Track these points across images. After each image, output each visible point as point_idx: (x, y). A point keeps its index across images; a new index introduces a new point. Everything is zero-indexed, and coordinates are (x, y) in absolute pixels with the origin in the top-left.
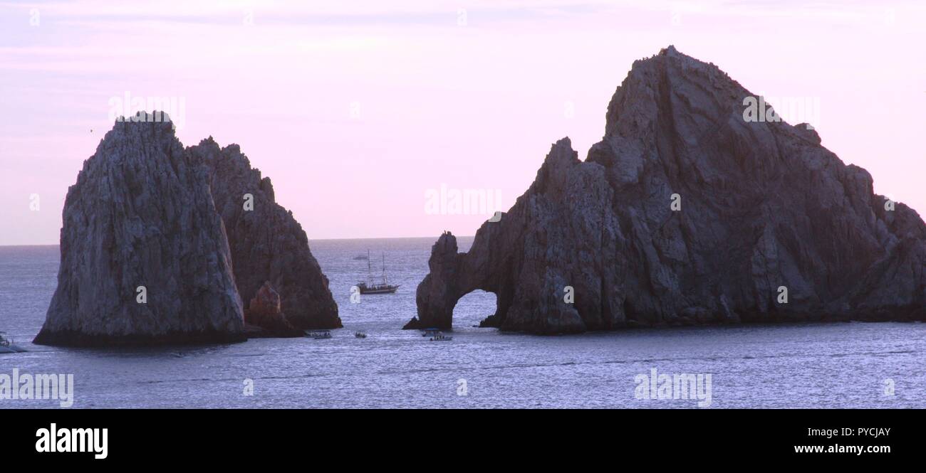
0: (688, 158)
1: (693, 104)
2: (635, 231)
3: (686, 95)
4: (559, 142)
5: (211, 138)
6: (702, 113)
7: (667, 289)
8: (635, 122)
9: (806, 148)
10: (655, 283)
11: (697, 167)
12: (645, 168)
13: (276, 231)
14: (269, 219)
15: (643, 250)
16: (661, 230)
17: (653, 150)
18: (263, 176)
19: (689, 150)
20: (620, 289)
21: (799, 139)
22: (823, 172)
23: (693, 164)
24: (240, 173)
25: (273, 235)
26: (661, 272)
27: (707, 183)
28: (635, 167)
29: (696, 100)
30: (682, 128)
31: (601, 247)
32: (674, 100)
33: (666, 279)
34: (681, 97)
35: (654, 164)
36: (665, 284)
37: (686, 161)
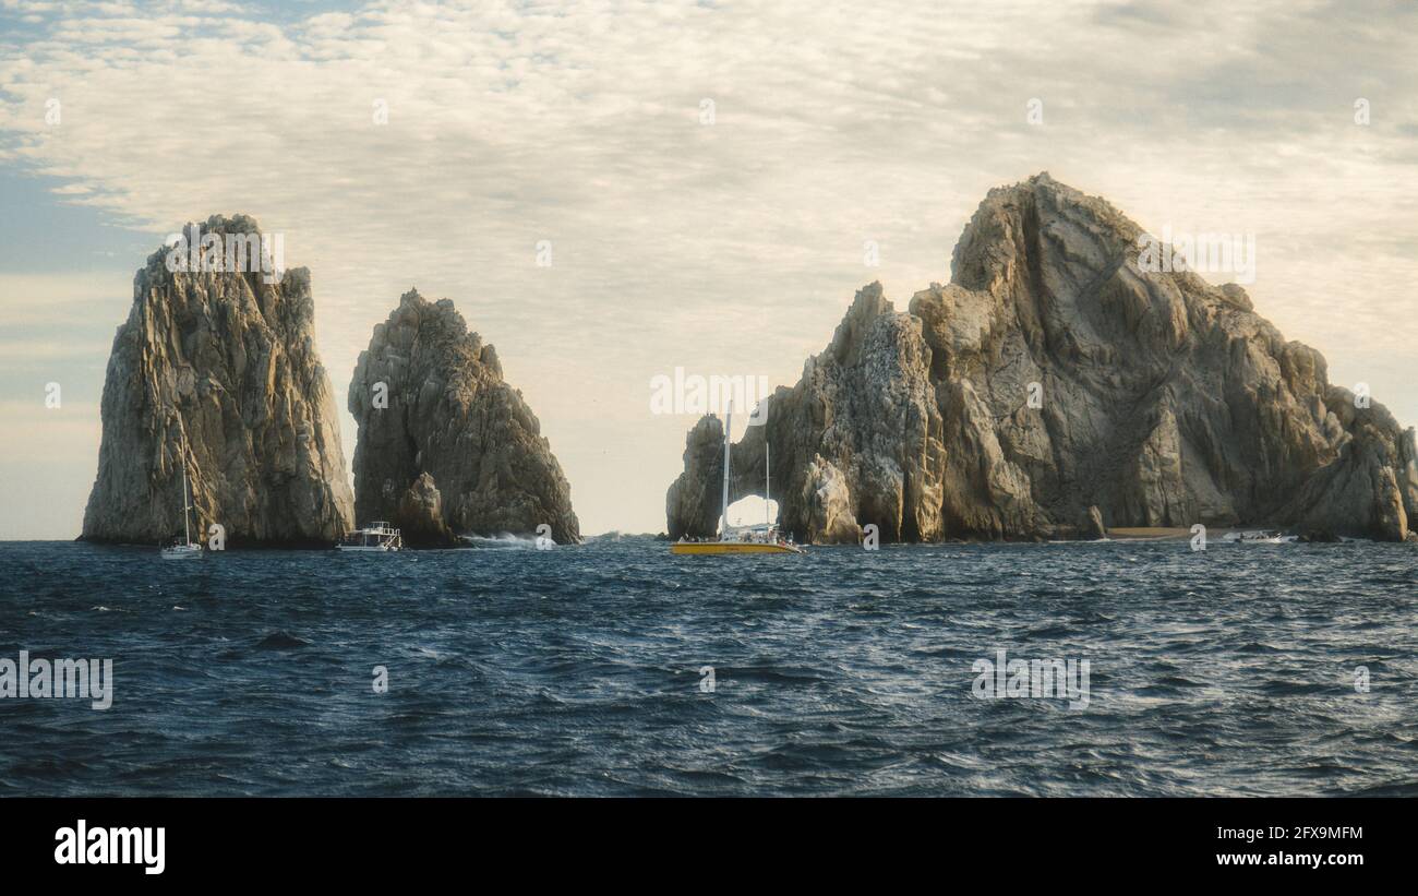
0: (1059, 320)
1: (1070, 249)
2: (969, 413)
3: (1061, 236)
4: (866, 288)
5: (414, 290)
6: (1082, 261)
7: (1012, 495)
8: (983, 268)
9: (1227, 312)
10: (993, 487)
11: (1071, 332)
12: (992, 330)
13: (494, 415)
14: (485, 399)
15: (978, 440)
16: (1013, 416)
17: (1007, 306)
18: (484, 343)
19: (1061, 310)
20: (933, 491)
21: (1218, 300)
22: (1249, 344)
23: (1066, 329)
24: (452, 337)
25: (489, 420)
26: (1004, 471)
27: (1084, 355)
28: (978, 327)
29: (1075, 243)
30: (1053, 279)
31: (905, 430)
32: (1044, 243)
33: (1012, 483)
34: (1053, 240)
35: (1008, 326)
36: (1009, 489)
37: (1056, 323)
